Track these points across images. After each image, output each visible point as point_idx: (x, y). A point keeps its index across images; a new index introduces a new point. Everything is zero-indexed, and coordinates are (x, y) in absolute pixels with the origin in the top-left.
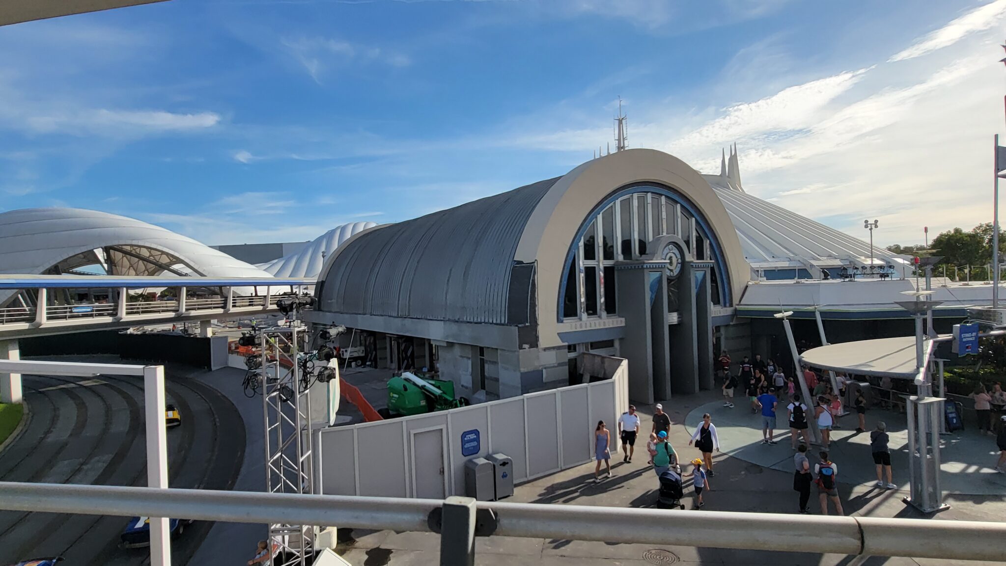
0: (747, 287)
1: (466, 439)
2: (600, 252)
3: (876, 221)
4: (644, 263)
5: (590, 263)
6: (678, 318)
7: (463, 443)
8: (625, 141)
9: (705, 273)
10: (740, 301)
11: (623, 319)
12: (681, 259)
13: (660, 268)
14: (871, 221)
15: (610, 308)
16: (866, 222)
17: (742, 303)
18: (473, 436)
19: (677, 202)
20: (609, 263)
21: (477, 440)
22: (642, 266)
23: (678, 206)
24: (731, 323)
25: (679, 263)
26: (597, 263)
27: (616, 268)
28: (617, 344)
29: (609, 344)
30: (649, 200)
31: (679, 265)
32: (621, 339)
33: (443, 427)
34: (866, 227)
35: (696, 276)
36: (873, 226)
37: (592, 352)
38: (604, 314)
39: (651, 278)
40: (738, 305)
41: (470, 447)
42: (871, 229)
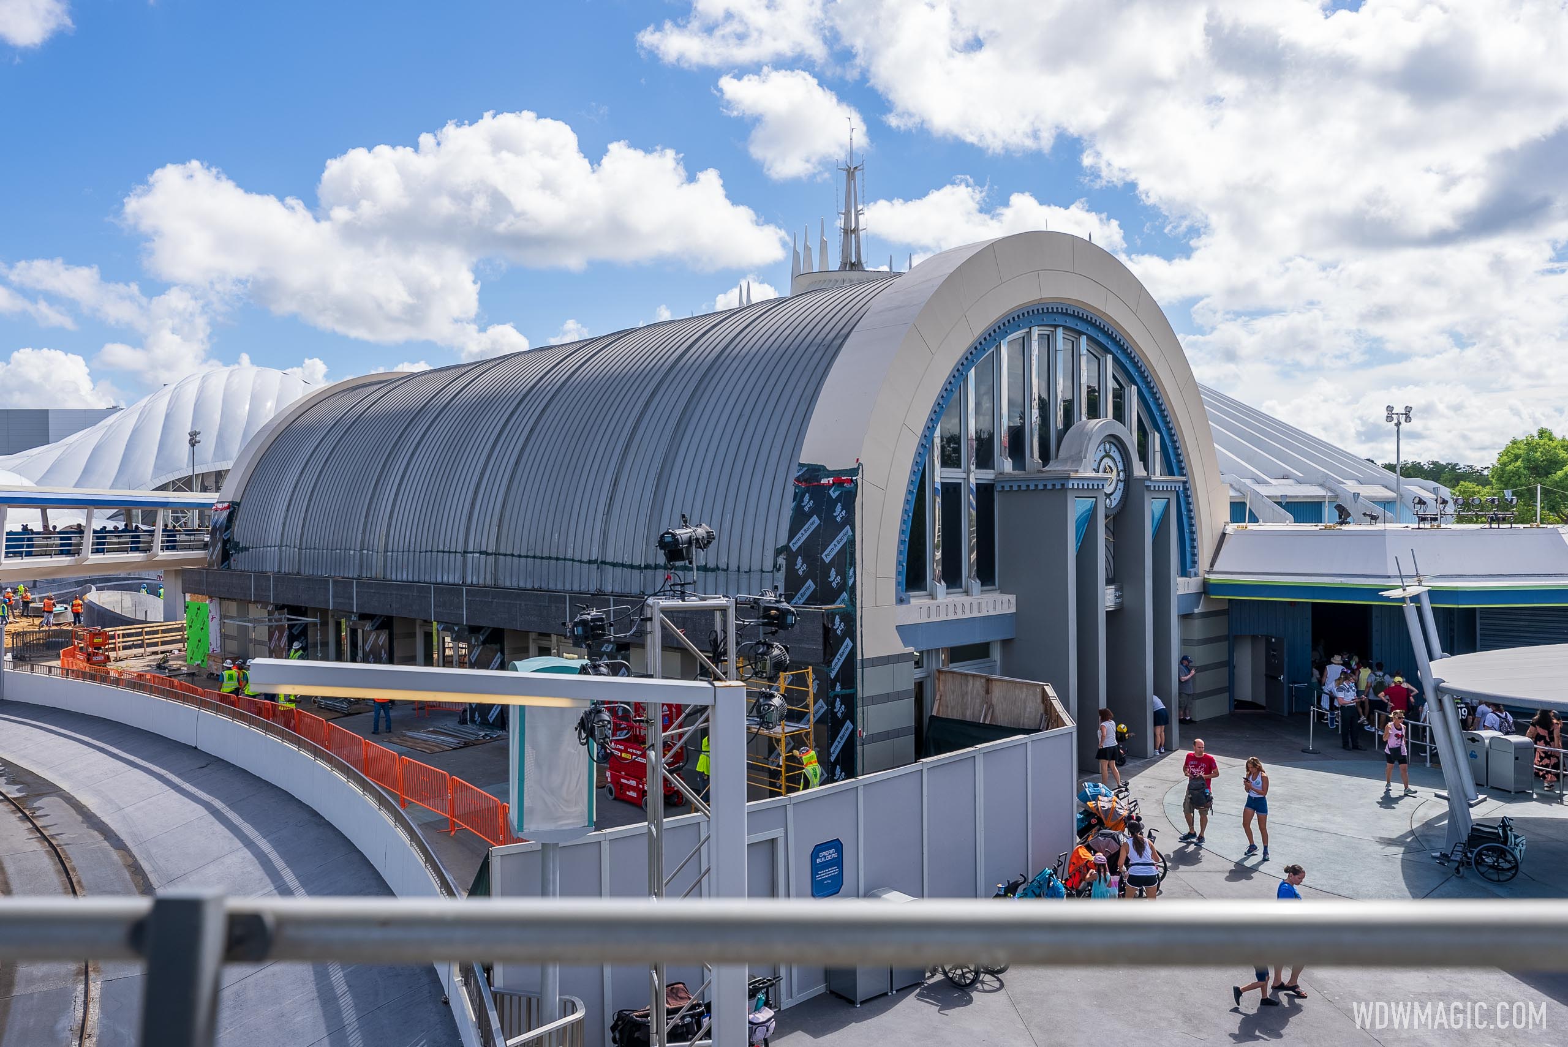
0: (1224, 534)
1: (818, 861)
2: (967, 452)
3: (1408, 410)
4: (1068, 478)
5: (954, 475)
6: (1117, 597)
7: (815, 868)
8: (860, 217)
9: (1168, 503)
10: (1212, 565)
11: (1013, 598)
12: (1125, 471)
13: (1092, 489)
14: (1399, 409)
15: (986, 574)
16: (1390, 409)
17: (1216, 568)
18: (830, 854)
19: (1107, 351)
20: (987, 475)
21: (838, 862)
22: (1063, 485)
23: (1108, 358)
24: (1196, 611)
25: (1121, 481)
26: (964, 475)
27: (998, 488)
28: (996, 654)
29: (979, 651)
30: (1060, 343)
31: (1121, 485)
32: (1006, 643)
33: (777, 833)
34: (1389, 418)
35: (1153, 507)
36: (1403, 419)
37: (953, 667)
38: (976, 585)
39: (1076, 508)
40: (1208, 573)
41: (826, 879)
42: (1398, 424)
